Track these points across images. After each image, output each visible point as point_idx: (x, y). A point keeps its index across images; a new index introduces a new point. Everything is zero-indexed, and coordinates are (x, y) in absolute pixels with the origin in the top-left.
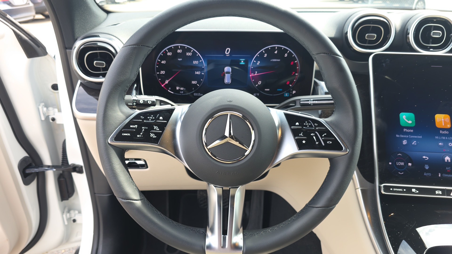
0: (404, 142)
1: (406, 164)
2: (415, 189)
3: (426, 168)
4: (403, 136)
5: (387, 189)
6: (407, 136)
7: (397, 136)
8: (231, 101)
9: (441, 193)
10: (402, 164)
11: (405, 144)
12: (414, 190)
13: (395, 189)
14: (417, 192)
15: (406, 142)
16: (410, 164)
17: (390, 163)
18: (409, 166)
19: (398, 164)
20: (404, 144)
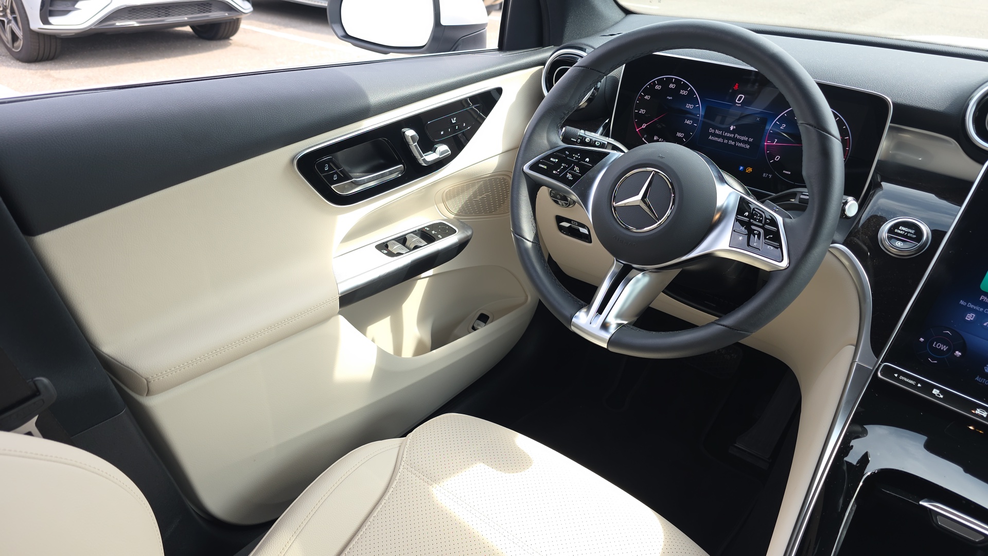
0: (969, 317)
1: (952, 350)
2: (938, 391)
3: (986, 370)
4: (972, 306)
5: (888, 371)
6: (981, 309)
7: (962, 302)
8: (662, 157)
9: (985, 416)
10: (945, 348)
11: (969, 320)
12: (935, 392)
13: (901, 377)
14: (941, 396)
15: (972, 318)
16: (958, 353)
17: (922, 339)
18: (956, 356)
19: (936, 345)
20: (966, 319)
